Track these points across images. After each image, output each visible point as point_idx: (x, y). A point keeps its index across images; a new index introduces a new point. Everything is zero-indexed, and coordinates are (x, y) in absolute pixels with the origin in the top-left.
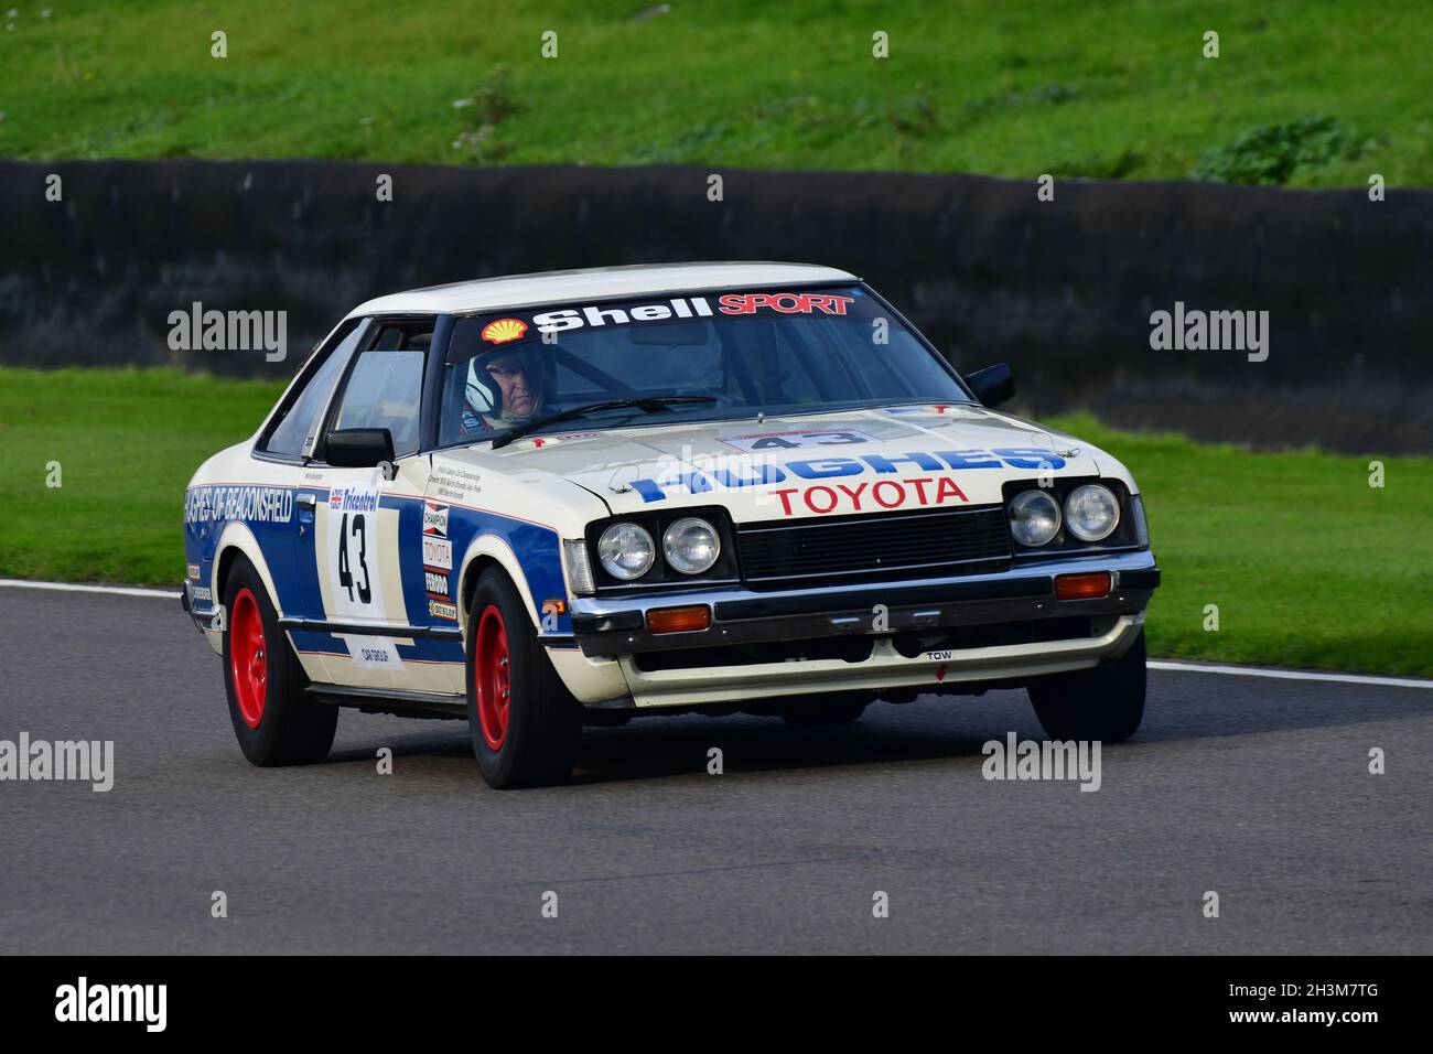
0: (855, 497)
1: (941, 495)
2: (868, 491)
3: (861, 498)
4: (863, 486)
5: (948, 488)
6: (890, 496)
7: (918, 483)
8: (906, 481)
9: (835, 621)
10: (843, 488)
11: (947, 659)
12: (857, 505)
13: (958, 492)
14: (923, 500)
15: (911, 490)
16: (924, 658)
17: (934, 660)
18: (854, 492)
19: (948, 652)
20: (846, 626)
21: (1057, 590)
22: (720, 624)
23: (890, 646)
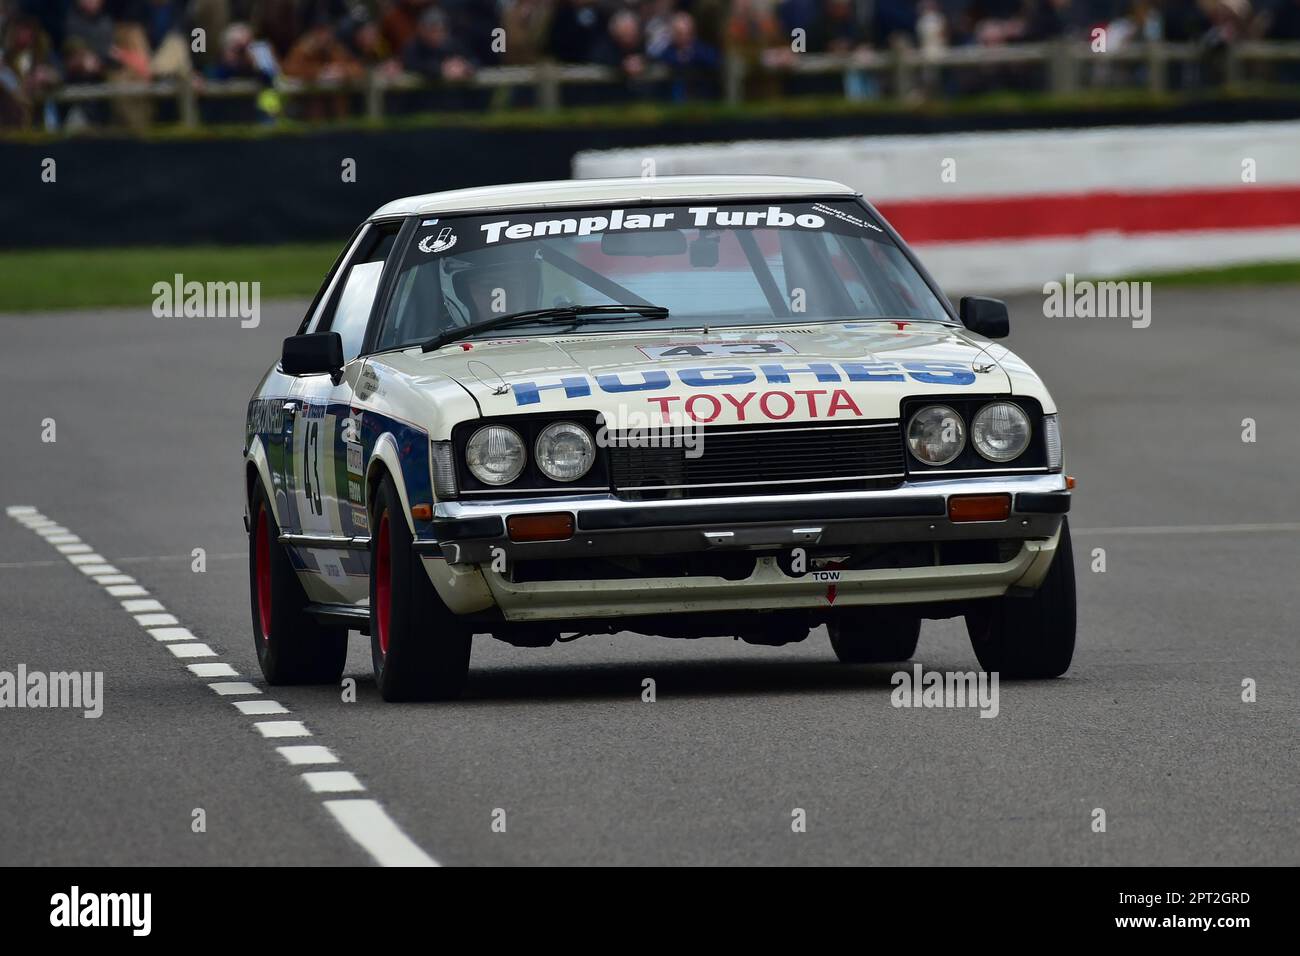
0: (740, 408)
1: (834, 408)
2: (755, 402)
3: (747, 408)
4: (751, 395)
5: (842, 401)
6: (777, 406)
7: (811, 396)
8: (797, 392)
9: (709, 535)
10: (728, 397)
11: (833, 580)
12: (741, 416)
13: (852, 405)
14: (813, 412)
15: (801, 403)
16: (809, 578)
17: (820, 580)
18: (740, 401)
19: (836, 572)
20: (720, 540)
21: (950, 511)
22: (584, 534)
23: (775, 564)
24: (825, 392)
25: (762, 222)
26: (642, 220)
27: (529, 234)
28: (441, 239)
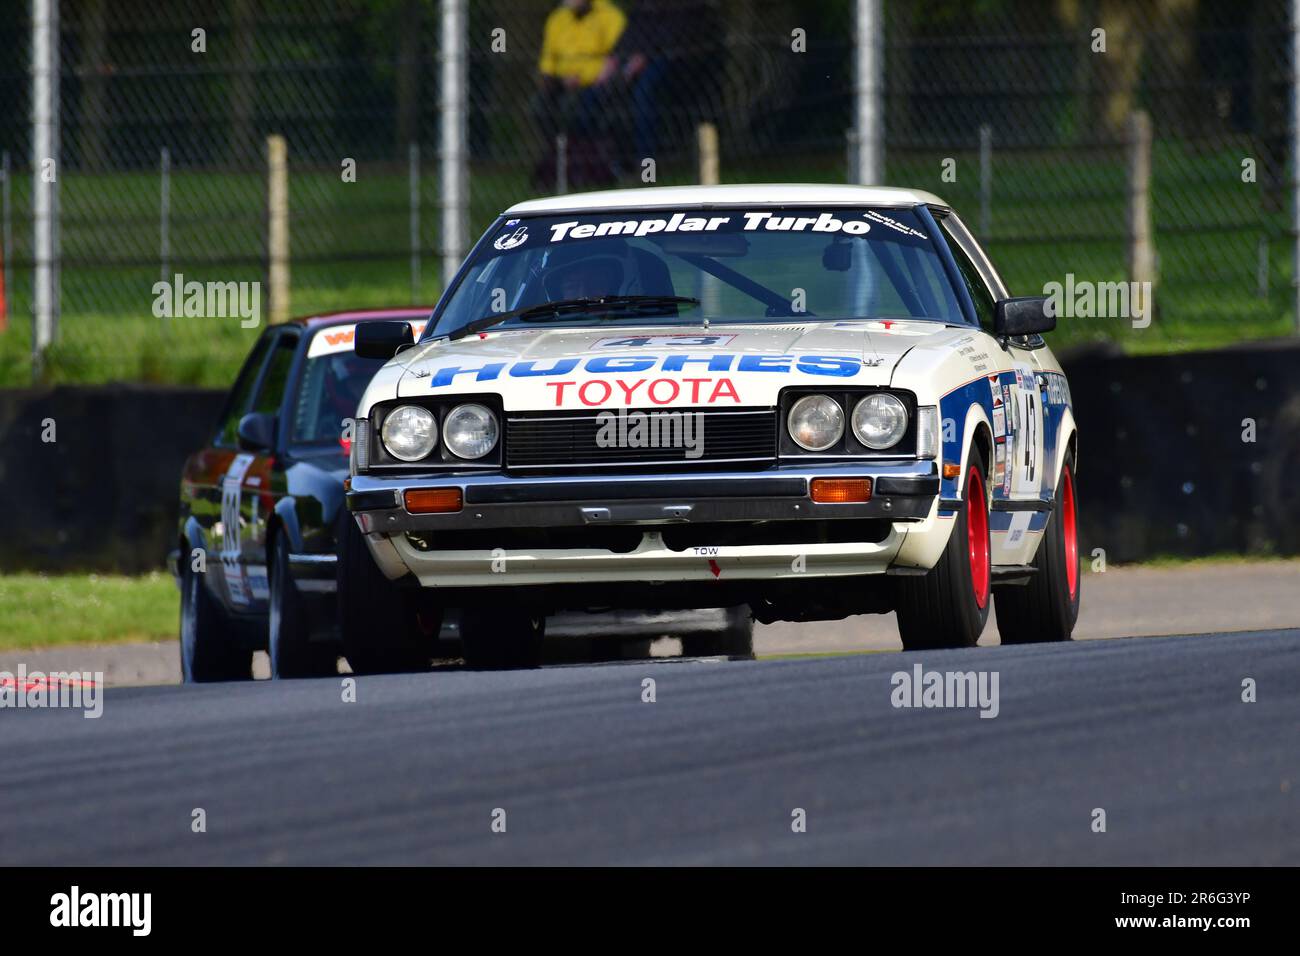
0: (629, 392)
1: (716, 394)
2: (645, 387)
3: (634, 394)
4: (642, 382)
5: (725, 388)
6: (663, 392)
7: (696, 382)
8: (685, 380)
9: (585, 510)
10: (621, 383)
11: (713, 555)
12: (628, 400)
13: (733, 393)
14: (695, 398)
15: (686, 389)
16: (690, 553)
17: (699, 555)
18: (630, 387)
19: (715, 548)
20: (596, 515)
21: (811, 493)
22: (472, 508)
23: (660, 538)
24: (710, 380)
25: (809, 227)
26: (698, 224)
27: (590, 235)
28: (515, 237)
